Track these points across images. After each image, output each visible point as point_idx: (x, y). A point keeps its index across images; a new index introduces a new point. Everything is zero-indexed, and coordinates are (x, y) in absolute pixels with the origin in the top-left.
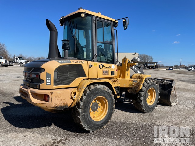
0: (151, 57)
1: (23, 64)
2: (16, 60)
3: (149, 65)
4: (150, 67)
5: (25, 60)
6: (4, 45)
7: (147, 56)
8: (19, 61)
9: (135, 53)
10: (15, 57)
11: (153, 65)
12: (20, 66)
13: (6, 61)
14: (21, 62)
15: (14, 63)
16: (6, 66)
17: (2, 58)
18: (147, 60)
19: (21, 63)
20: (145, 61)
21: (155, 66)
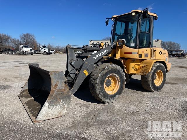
0: (179, 45)
1: (46, 52)
2: (41, 49)
3: (174, 53)
4: (175, 55)
5: (48, 49)
6: (33, 35)
7: (174, 43)
8: (43, 50)
9: (158, 40)
10: (40, 46)
11: (178, 53)
12: (44, 54)
13: (31, 50)
14: (45, 50)
15: (39, 51)
16: (32, 54)
17: (28, 47)
18: (173, 48)
19: (45, 52)
20: (171, 49)
21: (181, 54)
